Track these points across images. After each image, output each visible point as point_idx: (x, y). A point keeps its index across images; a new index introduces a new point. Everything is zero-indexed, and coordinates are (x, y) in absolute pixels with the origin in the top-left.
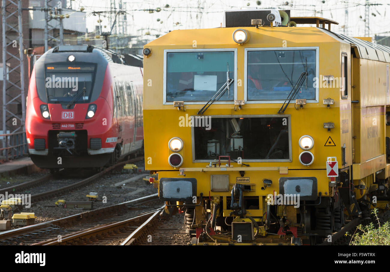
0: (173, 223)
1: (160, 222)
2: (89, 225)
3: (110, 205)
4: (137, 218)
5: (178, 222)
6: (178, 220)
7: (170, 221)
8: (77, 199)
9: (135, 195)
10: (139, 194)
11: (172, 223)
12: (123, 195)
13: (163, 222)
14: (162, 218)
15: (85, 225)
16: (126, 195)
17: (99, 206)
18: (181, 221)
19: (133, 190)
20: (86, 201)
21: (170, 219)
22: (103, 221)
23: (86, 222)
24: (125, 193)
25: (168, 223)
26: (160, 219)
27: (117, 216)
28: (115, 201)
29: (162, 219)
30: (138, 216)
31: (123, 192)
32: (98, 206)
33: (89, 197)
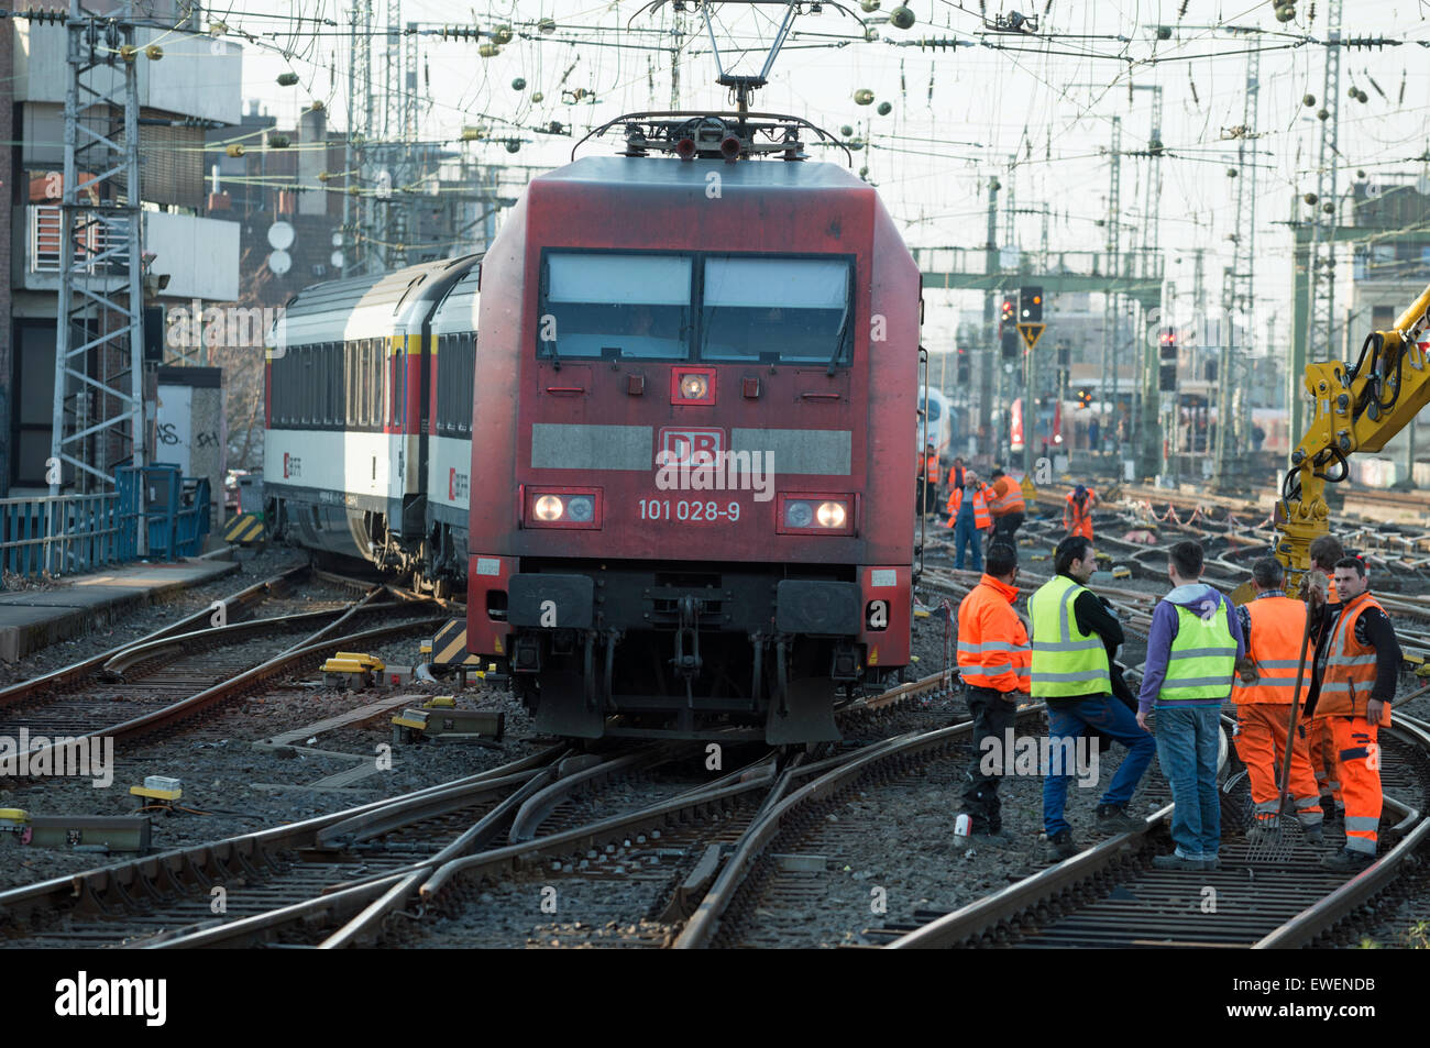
0: (476, 931)
1: (415, 924)
2: (106, 929)
3: (225, 833)
4: (315, 908)
5: (498, 928)
6: (501, 916)
7: (466, 919)
8: (96, 800)
9: (343, 791)
10: (364, 787)
11: (472, 928)
12: (296, 787)
13: (433, 923)
14: (428, 907)
15: (91, 929)
16: (309, 787)
17: (180, 838)
18: (509, 921)
19: (344, 766)
20: (128, 811)
21: (463, 912)
22: (172, 912)
23: (96, 916)
24: (307, 780)
25: (454, 930)
26: (421, 912)
27: (240, 887)
28: (253, 813)
29: (428, 912)
30: (324, 894)
31: (300, 775)
32: (175, 836)
33: (143, 798)
